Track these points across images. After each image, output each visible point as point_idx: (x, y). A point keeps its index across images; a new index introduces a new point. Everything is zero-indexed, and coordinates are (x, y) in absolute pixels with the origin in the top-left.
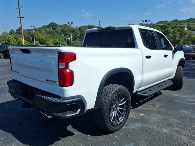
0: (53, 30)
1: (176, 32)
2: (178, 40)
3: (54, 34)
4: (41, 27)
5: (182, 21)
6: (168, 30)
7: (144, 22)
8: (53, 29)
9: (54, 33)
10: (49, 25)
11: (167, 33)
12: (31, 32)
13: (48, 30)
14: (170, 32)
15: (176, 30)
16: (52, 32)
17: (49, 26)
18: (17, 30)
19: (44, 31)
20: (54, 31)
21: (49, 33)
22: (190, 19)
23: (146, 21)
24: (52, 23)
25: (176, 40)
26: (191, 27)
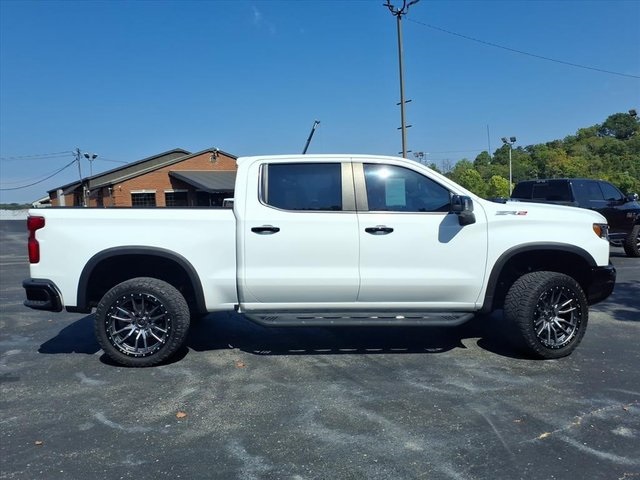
0: (618, 142)
3: (620, 153)
4: (574, 133)
8: (619, 137)
9: (622, 150)
10: (605, 125)
12: (539, 154)
13: (598, 143)
16: (612, 148)
17: (602, 130)
18: (498, 152)
19: (584, 148)
20: (623, 143)
21: (601, 152)
24: (615, 119)
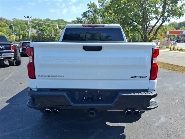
1: (52, 30)
2: (54, 37)
5: (53, 20)
6: (44, 28)
7: (25, 17)
11: (44, 30)
14: (47, 30)
15: (51, 28)
22: (59, 20)
23: (28, 17)
25: (52, 37)
26: (61, 26)
